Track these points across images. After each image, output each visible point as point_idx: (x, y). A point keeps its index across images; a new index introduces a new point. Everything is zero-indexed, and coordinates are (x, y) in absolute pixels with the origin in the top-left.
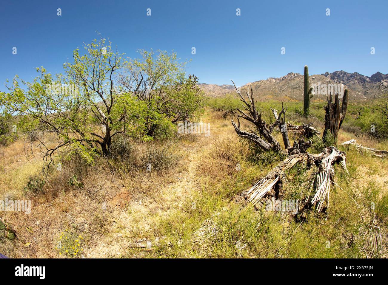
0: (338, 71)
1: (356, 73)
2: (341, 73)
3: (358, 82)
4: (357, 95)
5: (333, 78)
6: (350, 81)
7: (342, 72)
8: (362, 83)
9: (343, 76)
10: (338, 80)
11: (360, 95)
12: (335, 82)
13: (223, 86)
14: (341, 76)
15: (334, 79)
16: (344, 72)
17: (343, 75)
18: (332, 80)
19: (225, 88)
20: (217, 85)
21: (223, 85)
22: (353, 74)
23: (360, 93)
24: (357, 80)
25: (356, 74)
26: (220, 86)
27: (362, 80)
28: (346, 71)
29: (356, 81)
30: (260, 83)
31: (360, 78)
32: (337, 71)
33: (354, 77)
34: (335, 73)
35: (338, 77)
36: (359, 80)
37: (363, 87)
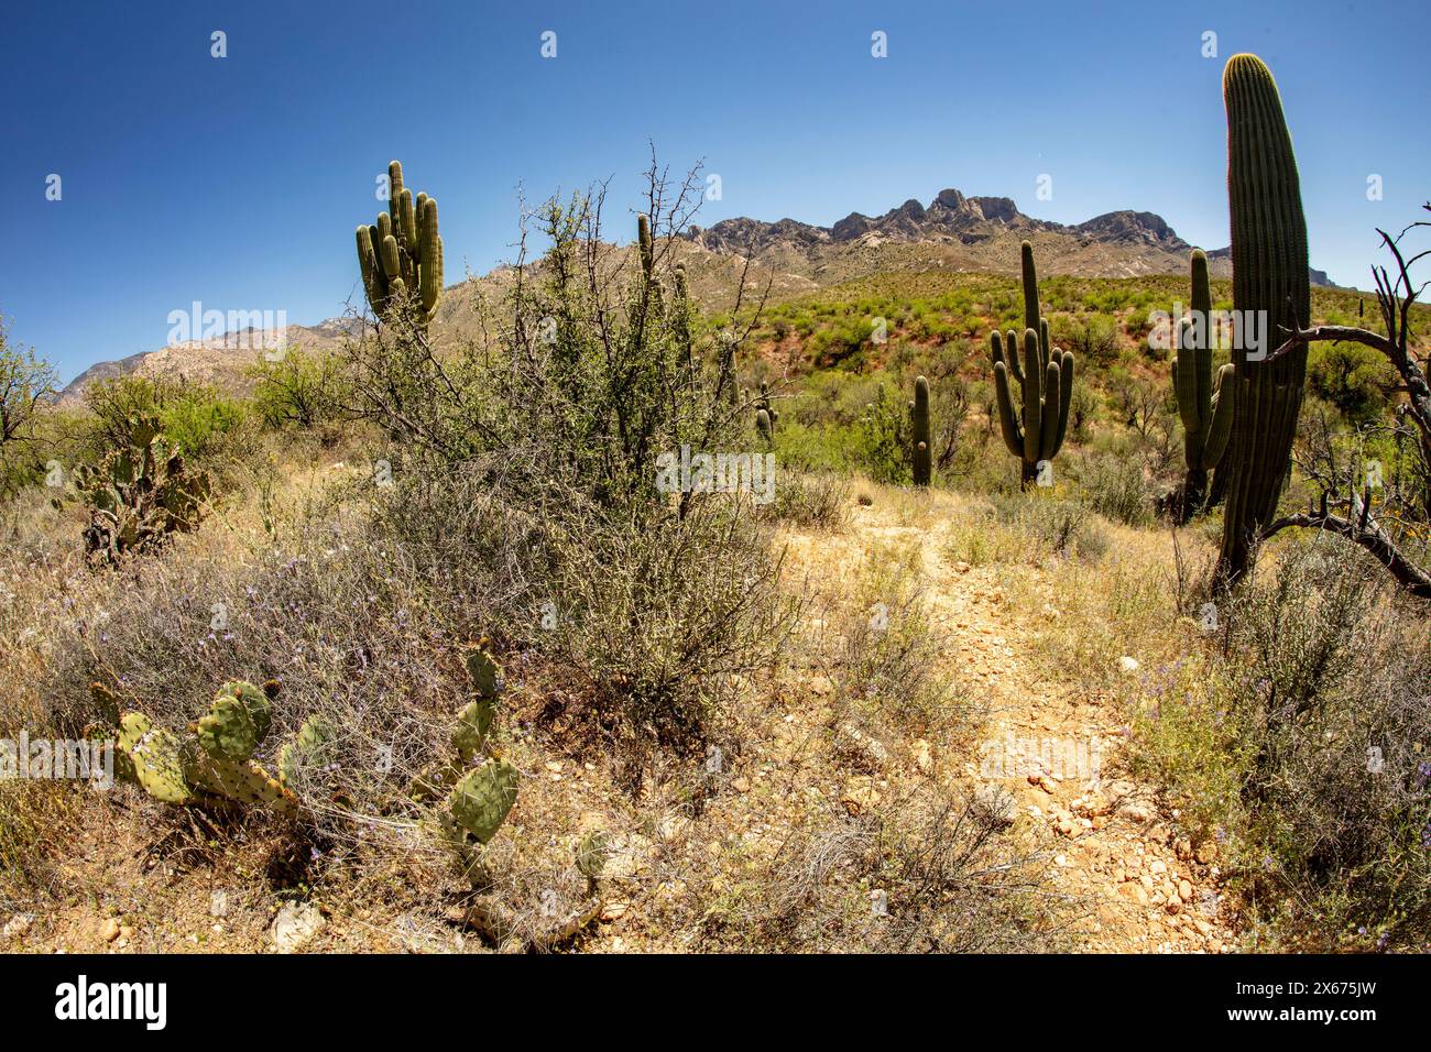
0: (730, 221)
1: (786, 220)
2: (741, 226)
3: (795, 247)
4: (789, 282)
5: (712, 242)
6: (767, 247)
7: (741, 222)
8: (805, 246)
9: (747, 234)
10: (732, 246)
11: (798, 282)
12: (719, 253)
13: (326, 327)
14: (740, 233)
15: (716, 246)
16: (749, 221)
17: (745, 229)
18: (710, 249)
19: (333, 334)
20: (299, 328)
21: (326, 322)
22: (778, 224)
23: (798, 277)
24: (791, 240)
25: (788, 223)
26: (314, 329)
27: (806, 237)
28: (754, 217)
29: (787, 245)
30: (459, 291)
31: (799, 235)
32: (726, 218)
33: (781, 232)
34: (719, 228)
35: (732, 236)
36: (796, 240)
37: (809, 259)
